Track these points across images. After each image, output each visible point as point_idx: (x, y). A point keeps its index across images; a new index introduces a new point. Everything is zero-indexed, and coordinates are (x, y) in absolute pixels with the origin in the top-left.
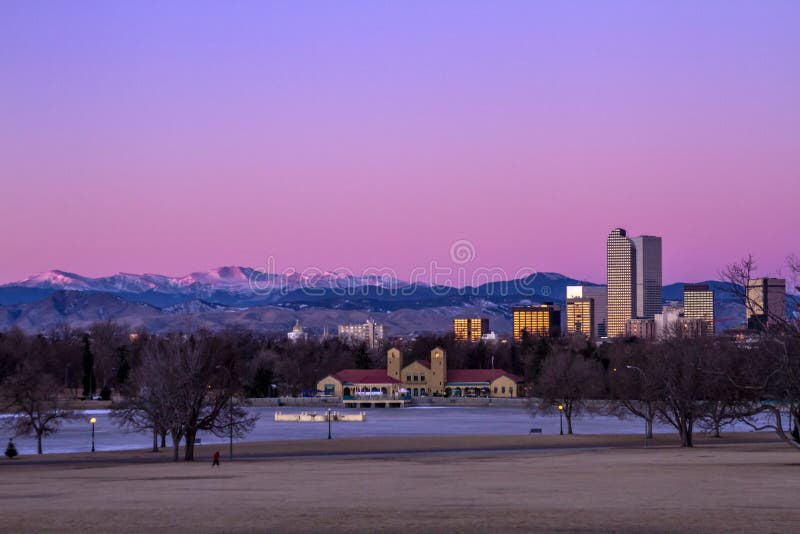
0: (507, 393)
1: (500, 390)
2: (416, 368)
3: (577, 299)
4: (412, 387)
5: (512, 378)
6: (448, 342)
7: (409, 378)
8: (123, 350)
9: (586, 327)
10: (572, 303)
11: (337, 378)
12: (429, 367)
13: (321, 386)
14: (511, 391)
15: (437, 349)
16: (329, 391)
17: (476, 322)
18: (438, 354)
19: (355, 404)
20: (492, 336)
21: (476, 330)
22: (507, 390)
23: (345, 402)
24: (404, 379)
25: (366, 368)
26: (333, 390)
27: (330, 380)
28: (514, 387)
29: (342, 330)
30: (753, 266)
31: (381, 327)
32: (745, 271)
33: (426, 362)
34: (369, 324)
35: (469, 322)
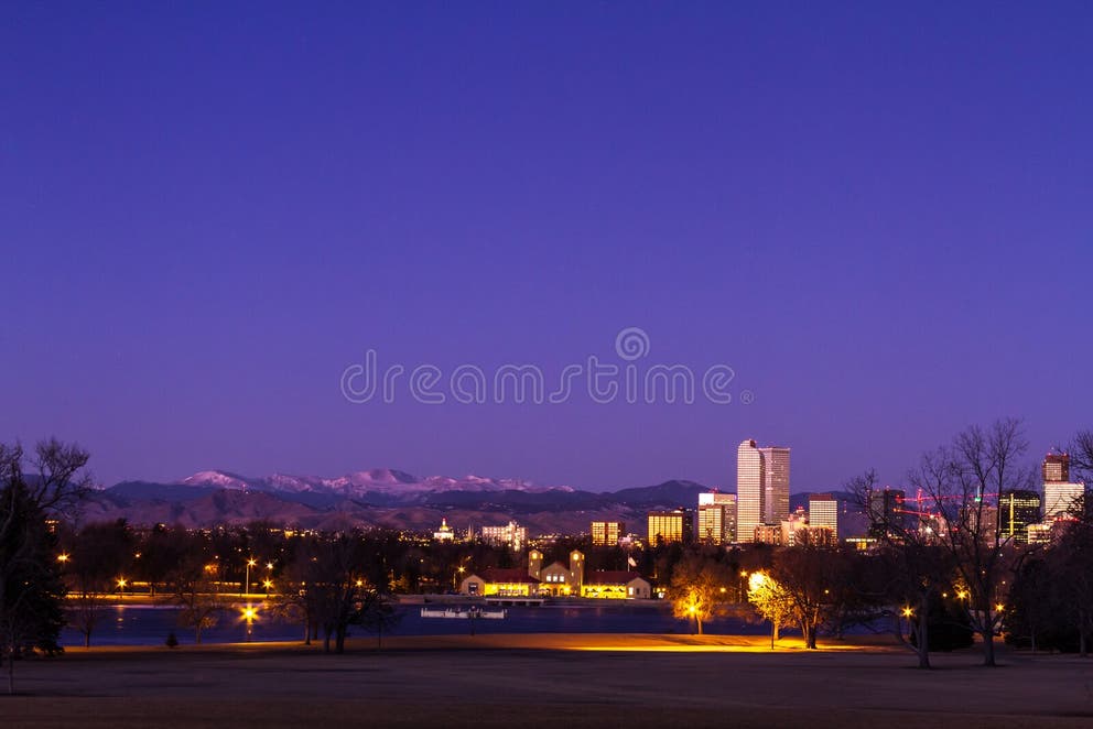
0: (641, 594)
2: (555, 568)
3: (709, 506)
5: (646, 580)
6: (586, 544)
9: (717, 533)
10: (704, 509)
11: (480, 577)
12: (568, 568)
13: (465, 584)
14: (645, 592)
15: (576, 551)
16: (473, 588)
17: (613, 526)
18: (576, 557)
19: (497, 602)
20: (628, 539)
21: (612, 533)
22: (641, 591)
23: (489, 600)
25: (508, 568)
26: (476, 588)
27: (473, 579)
28: (649, 588)
29: (486, 531)
30: (875, 479)
31: (523, 529)
32: (868, 483)
33: (567, 564)
34: (511, 526)
35: (606, 525)
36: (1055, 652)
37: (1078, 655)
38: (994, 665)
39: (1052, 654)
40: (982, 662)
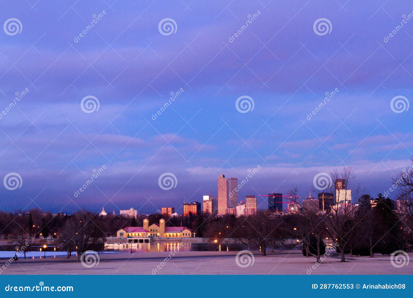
0: (188, 236)
1: (185, 234)
2: (154, 226)
3: (207, 201)
4: (152, 233)
5: (189, 230)
6: (165, 217)
7: (151, 230)
8: (44, 220)
9: (210, 210)
10: (205, 202)
11: (124, 230)
12: (159, 226)
13: (119, 233)
14: (189, 235)
15: (162, 219)
16: (122, 234)
17: (170, 209)
18: (162, 221)
19: (132, 240)
20: (175, 214)
21: (170, 212)
22: (188, 234)
23: (128, 239)
24: (150, 230)
25: (135, 226)
26: (123, 234)
27: (122, 231)
28: (190, 233)
29: (122, 212)
31: (136, 211)
32: (295, 192)
33: (158, 224)
34: (131, 210)
35: (167, 209)
36: (359, 255)
37: (370, 257)
38: (345, 261)
39: (357, 256)
40: (340, 260)
